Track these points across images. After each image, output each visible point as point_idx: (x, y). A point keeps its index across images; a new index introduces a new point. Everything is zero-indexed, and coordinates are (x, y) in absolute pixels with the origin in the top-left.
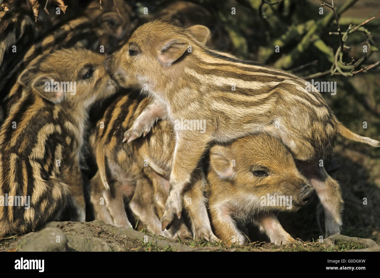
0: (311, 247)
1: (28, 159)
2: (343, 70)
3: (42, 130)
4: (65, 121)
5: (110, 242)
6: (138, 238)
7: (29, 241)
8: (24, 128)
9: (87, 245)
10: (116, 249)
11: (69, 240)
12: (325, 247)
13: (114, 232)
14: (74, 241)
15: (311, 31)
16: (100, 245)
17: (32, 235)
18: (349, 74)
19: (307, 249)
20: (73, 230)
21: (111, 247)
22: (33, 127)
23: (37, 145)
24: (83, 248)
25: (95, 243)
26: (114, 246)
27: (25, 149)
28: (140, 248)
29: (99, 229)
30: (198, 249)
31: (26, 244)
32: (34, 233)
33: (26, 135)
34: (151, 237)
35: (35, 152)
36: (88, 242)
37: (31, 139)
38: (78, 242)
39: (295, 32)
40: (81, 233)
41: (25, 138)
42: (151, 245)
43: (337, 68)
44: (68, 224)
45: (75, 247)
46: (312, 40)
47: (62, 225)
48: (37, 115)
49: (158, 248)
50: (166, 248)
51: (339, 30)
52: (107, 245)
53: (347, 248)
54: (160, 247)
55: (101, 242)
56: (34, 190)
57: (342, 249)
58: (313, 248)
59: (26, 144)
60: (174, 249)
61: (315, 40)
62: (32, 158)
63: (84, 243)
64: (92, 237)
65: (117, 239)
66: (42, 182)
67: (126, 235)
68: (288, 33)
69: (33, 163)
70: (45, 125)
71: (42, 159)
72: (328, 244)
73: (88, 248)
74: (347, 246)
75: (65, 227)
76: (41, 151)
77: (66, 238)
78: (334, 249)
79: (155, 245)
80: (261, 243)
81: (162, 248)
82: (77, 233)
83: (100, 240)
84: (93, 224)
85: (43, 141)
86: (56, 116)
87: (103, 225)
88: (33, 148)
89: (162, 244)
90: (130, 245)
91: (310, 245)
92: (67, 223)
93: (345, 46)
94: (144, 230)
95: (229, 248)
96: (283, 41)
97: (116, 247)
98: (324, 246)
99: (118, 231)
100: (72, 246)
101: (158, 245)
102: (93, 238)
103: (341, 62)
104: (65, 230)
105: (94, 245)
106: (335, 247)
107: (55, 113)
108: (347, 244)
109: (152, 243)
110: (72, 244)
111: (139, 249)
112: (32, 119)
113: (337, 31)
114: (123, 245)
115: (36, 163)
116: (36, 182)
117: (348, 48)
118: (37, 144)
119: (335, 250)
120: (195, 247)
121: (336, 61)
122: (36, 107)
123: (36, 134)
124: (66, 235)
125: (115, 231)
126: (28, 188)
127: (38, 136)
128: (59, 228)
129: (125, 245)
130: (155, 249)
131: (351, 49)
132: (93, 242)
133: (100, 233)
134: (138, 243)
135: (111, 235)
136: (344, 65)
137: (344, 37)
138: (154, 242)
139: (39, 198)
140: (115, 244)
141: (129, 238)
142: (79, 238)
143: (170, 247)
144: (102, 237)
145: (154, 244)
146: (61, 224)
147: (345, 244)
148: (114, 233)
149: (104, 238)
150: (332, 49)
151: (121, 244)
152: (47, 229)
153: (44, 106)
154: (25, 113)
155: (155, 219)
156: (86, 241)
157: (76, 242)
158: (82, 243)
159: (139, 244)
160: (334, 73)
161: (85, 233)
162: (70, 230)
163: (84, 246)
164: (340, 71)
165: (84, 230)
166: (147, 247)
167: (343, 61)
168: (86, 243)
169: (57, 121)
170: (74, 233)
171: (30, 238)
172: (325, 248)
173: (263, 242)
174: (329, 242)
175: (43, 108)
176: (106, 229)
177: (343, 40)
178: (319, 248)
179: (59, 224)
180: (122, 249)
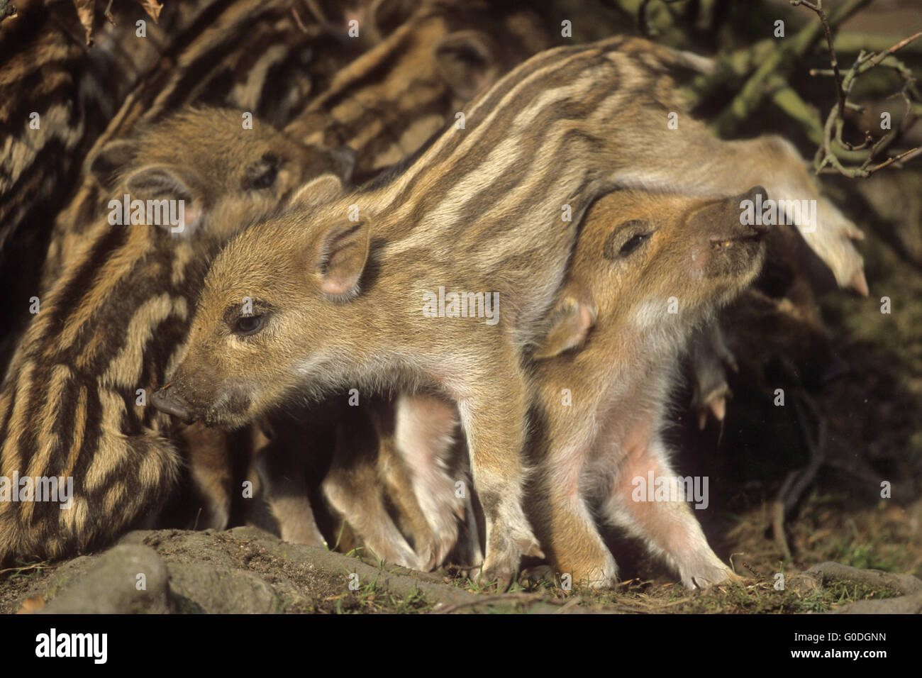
0: (765, 593)
1: (97, 385)
2: (845, 162)
3: (140, 311)
5: (274, 580)
6: (341, 572)
7: (77, 577)
8: (97, 307)
9: (218, 587)
10: (290, 597)
11: (173, 575)
12: (800, 593)
13: (285, 556)
14: (185, 577)
15: (767, 66)
16: (251, 587)
17: (84, 563)
18: (859, 171)
19: (756, 599)
20: (184, 551)
21: (276, 593)
22: (119, 304)
23: (123, 353)
24: (208, 594)
25: (237, 584)
26: (283, 589)
27: (92, 359)
28: (347, 595)
29: (247, 549)
30: (487, 597)
31: (68, 585)
32: (87, 559)
33: (101, 325)
34: (373, 568)
35: (116, 368)
36: (219, 579)
37: (112, 334)
38: (195, 581)
40: (203, 559)
41: (96, 332)
42: (375, 589)
43: (831, 157)
44: (172, 536)
45: (188, 592)
46: (768, 88)
47: (156, 539)
48: (131, 274)
49: (391, 596)
50: (410, 597)
51: (834, 64)
52: (266, 586)
53: (853, 596)
54: (395, 592)
55: (251, 579)
56: (95, 455)
57: (841, 599)
58: (770, 595)
59: (97, 347)
60: (430, 597)
61: (776, 90)
62: (107, 382)
63: (210, 582)
64: (229, 567)
65: (291, 573)
66: (120, 440)
67: (314, 562)
69: (106, 394)
70: (149, 298)
71: (132, 386)
72: (807, 587)
73: (220, 595)
74: (852, 591)
75: (164, 544)
76: (133, 368)
77: (167, 569)
78: (821, 598)
79: (385, 588)
80: (644, 583)
81: (400, 595)
82: (194, 557)
83: (249, 575)
84: (231, 537)
85: (141, 340)
86: (178, 276)
87: (256, 539)
88: (114, 358)
89: (400, 587)
90: (322, 587)
91: (763, 589)
92: (168, 534)
93: (848, 104)
94: (356, 551)
95: (564, 596)
97: (290, 591)
98: (797, 591)
99: (293, 553)
100: (182, 591)
101: (392, 588)
102: (232, 570)
103: (840, 141)
104: (163, 550)
105: (234, 587)
106: (823, 594)
107: (176, 267)
108: (854, 587)
109: (375, 584)
110: (182, 584)
111: (345, 598)
112: (118, 283)
113: (830, 67)
114: (306, 588)
115: (114, 396)
116: (105, 440)
117: (856, 107)
118: (123, 350)
119: (824, 600)
120: (482, 593)
121: (827, 139)
122: (130, 252)
123: (126, 322)
124: (166, 562)
125: (287, 553)
126: (82, 451)
127: (129, 330)
128: (150, 546)
129: (310, 588)
130: (383, 598)
131: (864, 112)
132: (231, 580)
133: (249, 559)
134: (343, 582)
135: (277, 562)
136: (845, 149)
137: (845, 82)
138: (383, 580)
139: (106, 478)
140: (286, 586)
141: (320, 571)
142: (199, 570)
143: (420, 592)
144: (254, 568)
145: (381, 586)
146: (153, 536)
147: (849, 586)
148: (285, 558)
149: (260, 572)
150: (816, 112)
151: (300, 586)
152: (121, 548)
153: (150, 249)
154: (102, 269)
155: (385, 523)
156: (214, 576)
157: (191, 581)
158: (206, 583)
159: (344, 584)
160: (822, 169)
161: (214, 558)
162: (177, 550)
163: (211, 591)
164: (836, 164)
165: (211, 551)
166: (365, 593)
167: (844, 139)
168: (215, 583)
169: (178, 289)
170: (185, 558)
171: (78, 571)
172: (800, 596)
173: (647, 582)
174: (809, 582)
175: (147, 255)
176: (264, 549)
177: (844, 88)
178: (784, 597)
179: (150, 537)
180: (302, 598)
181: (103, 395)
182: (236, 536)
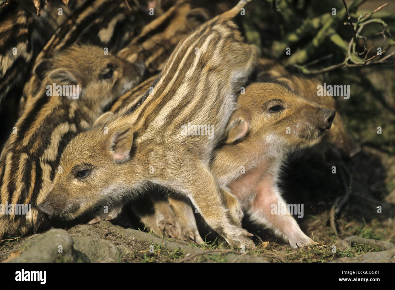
0: (327, 250)
1: (39, 161)
3: (56, 130)
4: (81, 120)
5: (117, 244)
6: (146, 240)
7: (34, 243)
8: (38, 128)
9: (94, 247)
10: (124, 251)
11: (75, 242)
14: (80, 243)
15: (327, 25)
16: (108, 247)
17: (37, 237)
19: (323, 252)
20: (79, 232)
21: (118, 250)
23: (50, 147)
24: (89, 250)
25: (102, 245)
26: (122, 248)
27: (37, 150)
29: (106, 231)
31: (30, 246)
32: (38, 235)
33: (40, 135)
34: (160, 239)
35: (47, 153)
36: (94, 244)
37: (45, 139)
38: (84, 244)
39: (310, 26)
40: (88, 235)
41: (38, 139)
42: (161, 248)
45: (81, 249)
46: (328, 34)
48: (52, 114)
49: (167, 250)
50: (176, 251)
52: (114, 247)
53: (364, 250)
54: (169, 249)
55: (108, 244)
56: (40, 190)
57: (359, 252)
58: (329, 250)
59: (39, 145)
60: (184, 251)
61: (331, 35)
62: (43, 160)
63: (90, 245)
64: (99, 238)
65: (125, 241)
66: (50, 184)
67: (135, 236)
68: (303, 27)
69: (43, 165)
70: (60, 124)
71: (54, 161)
72: (344, 247)
73: (95, 250)
74: (364, 248)
76: (54, 153)
77: (72, 239)
78: (350, 251)
79: (165, 247)
81: (171, 250)
82: (84, 234)
83: (107, 242)
85: (57, 141)
86: (72, 115)
87: (110, 227)
88: (46, 149)
89: (171, 246)
90: (138, 247)
91: (326, 248)
94: (152, 232)
96: (298, 35)
97: (124, 249)
98: (340, 248)
99: (126, 233)
100: (79, 249)
101: (168, 248)
102: (100, 240)
104: (71, 231)
105: (101, 247)
106: (351, 249)
107: (71, 111)
109: (161, 245)
110: (79, 246)
111: (148, 252)
112: (46, 118)
114: (131, 247)
115: (47, 165)
116: (44, 184)
119: (352, 252)
120: (206, 249)
122: (51, 105)
123: (50, 134)
124: (72, 236)
125: (123, 232)
126: (35, 189)
127: (52, 137)
129: (133, 247)
130: (164, 251)
132: (99, 244)
133: (107, 235)
134: (147, 245)
135: (119, 236)
138: (164, 244)
140: (123, 247)
141: (137, 240)
142: (86, 240)
143: (180, 249)
144: (109, 239)
145: (163, 246)
147: (362, 246)
148: (122, 235)
149: (112, 240)
151: (129, 247)
153: (60, 104)
154: (39, 112)
156: (92, 242)
157: (82, 244)
158: (88, 245)
159: (147, 246)
161: (92, 235)
162: (77, 232)
163: (91, 249)
165: (91, 232)
166: (156, 249)
168: (93, 245)
169: (72, 120)
170: (80, 235)
171: (35, 240)
172: (341, 250)
174: (345, 244)
175: (58, 106)
176: (113, 231)
180: (130, 252)
181: (42, 165)
182: (101, 225)
